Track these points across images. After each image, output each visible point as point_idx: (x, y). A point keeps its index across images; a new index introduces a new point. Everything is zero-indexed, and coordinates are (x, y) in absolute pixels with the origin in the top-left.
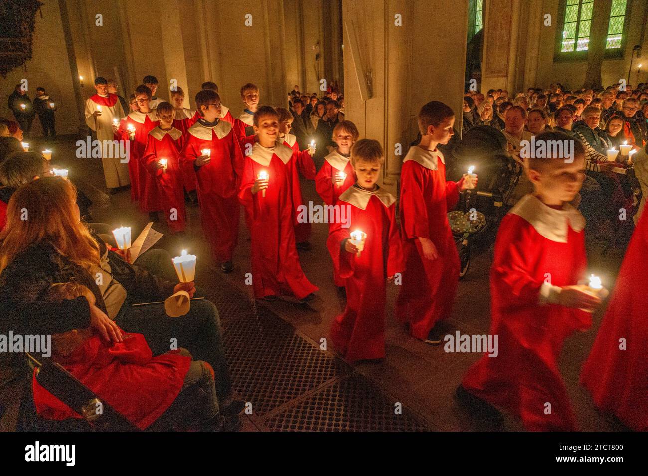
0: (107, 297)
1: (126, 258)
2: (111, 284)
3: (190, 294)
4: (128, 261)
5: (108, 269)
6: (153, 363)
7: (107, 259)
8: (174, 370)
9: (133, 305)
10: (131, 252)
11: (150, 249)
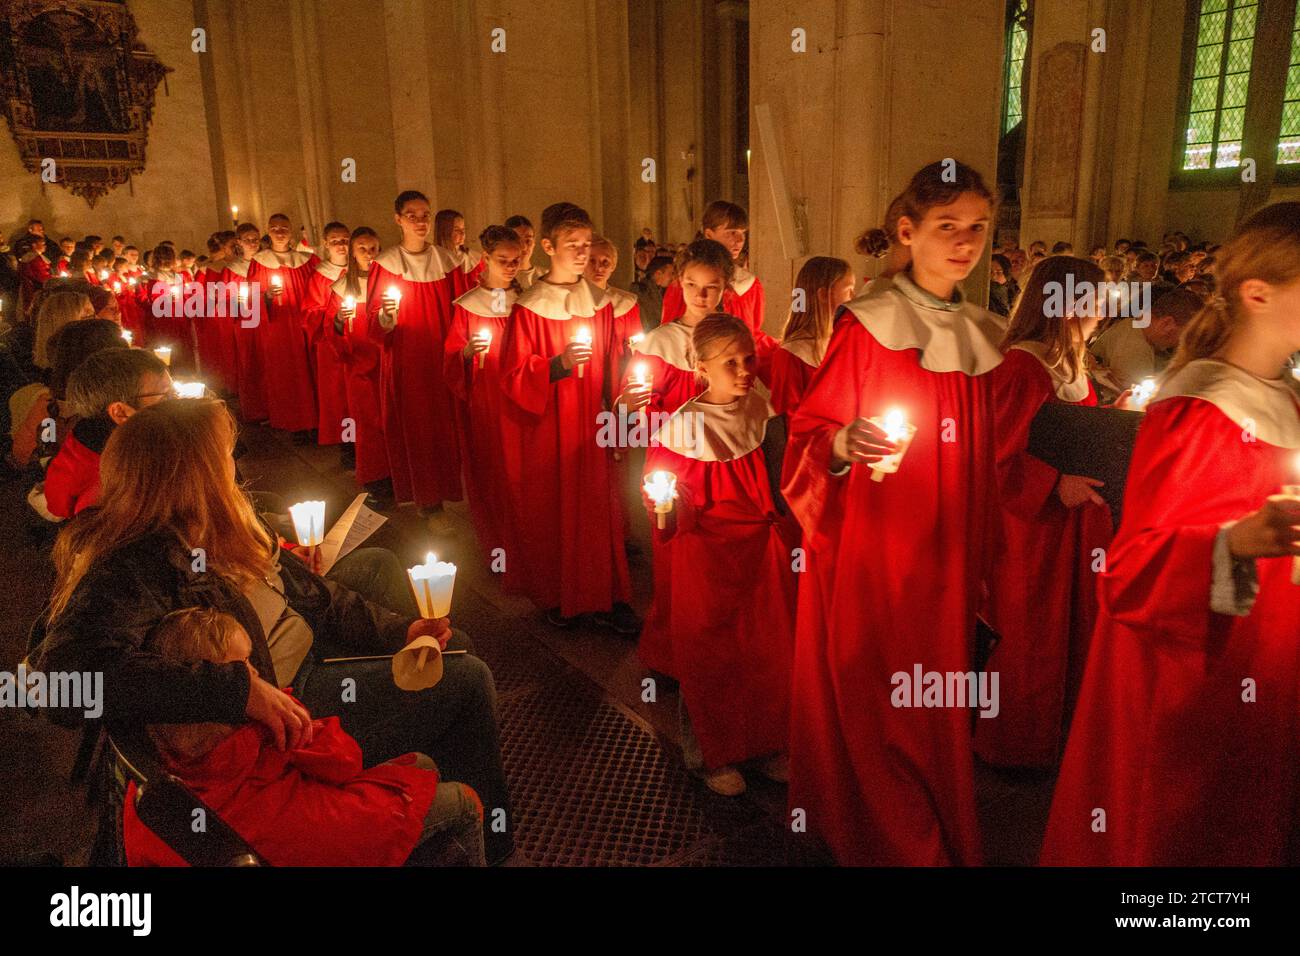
0: (275, 643)
1: (312, 563)
2: (284, 616)
3: (440, 643)
4: (316, 569)
5: (279, 585)
6: (362, 782)
7: (277, 566)
8: (404, 799)
9: (326, 660)
10: (324, 553)
11: (361, 546)
